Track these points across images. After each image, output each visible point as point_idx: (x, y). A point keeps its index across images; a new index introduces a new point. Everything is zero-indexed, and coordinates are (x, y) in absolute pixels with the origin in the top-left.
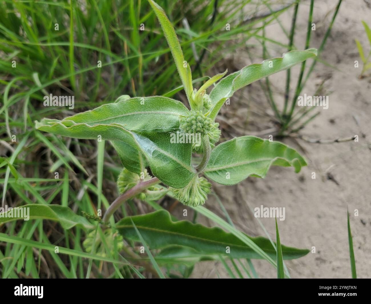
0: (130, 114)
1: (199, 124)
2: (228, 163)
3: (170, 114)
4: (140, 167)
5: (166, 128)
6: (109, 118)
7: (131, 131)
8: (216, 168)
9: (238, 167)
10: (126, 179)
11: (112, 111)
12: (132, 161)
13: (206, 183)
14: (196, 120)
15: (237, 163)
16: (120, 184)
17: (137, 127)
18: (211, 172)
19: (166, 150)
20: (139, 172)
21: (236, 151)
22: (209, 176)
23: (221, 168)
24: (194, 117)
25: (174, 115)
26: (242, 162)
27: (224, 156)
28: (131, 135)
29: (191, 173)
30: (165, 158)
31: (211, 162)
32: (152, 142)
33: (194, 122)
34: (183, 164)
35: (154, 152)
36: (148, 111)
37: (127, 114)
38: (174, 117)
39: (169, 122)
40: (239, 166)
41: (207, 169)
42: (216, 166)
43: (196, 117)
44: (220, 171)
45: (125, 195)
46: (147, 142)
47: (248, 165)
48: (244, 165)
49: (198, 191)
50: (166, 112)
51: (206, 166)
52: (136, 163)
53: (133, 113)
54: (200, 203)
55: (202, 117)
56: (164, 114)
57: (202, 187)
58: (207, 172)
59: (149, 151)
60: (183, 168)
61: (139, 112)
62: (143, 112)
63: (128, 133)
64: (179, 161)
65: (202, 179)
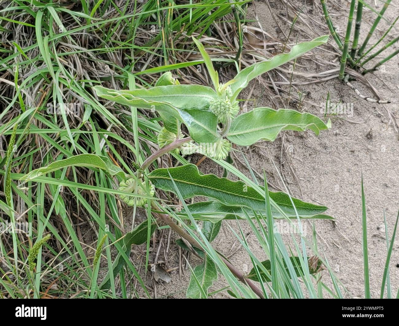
0: (176, 95)
1: (222, 107)
2: (245, 130)
3: (203, 97)
4: (177, 129)
5: (200, 107)
6: (160, 96)
7: (177, 108)
8: (235, 133)
9: (253, 132)
10: (165, 137)
11: (163, 91)
12: (171, 123)
13: (228, 144)
14: (220, 105)
15: (253, 129)
16: (159, 140)
17: (180, 105)
18: (231, 136)
19: (200, 121)
20: (176, 132)
21: (253, 120)
22: (229, 139)
23: (239, 133)
24: (219, 103)
25: (206, 97)
26: (257, 129)
27: (242, 124)
28: (177, 111)
29: (216, 137)
30: (199, 127)
31: (232, 128)
32: (190, 116)
33: (219, 106)
34: (211, 131)
35: (192, 123)
36: (188, 94)
37: (174, 95)
38: (206, 99)
39: (203, 103)
40: (255, 131)
41: (228, 134)
42: (236, 131)
43: (221, 103)
44: (238, 135)
45: (163, 149)
46: (187, 115)
47: (262, 130)
48: (258, 131)
49: (221, 150)
50: (200, 95)
51: (228, 132)
52: (174, 125)
53: (177, 95)
54: (222, 158)
55: (224, 103)
56: (200, 97)
57: (225, 147)
58: (229, 136)
59: (188, 122)
60: (211, 134)
61: (182, 95)
62: (185, 95)
63: (175, 109)
64: (208, 129)
65: (225, 140)
